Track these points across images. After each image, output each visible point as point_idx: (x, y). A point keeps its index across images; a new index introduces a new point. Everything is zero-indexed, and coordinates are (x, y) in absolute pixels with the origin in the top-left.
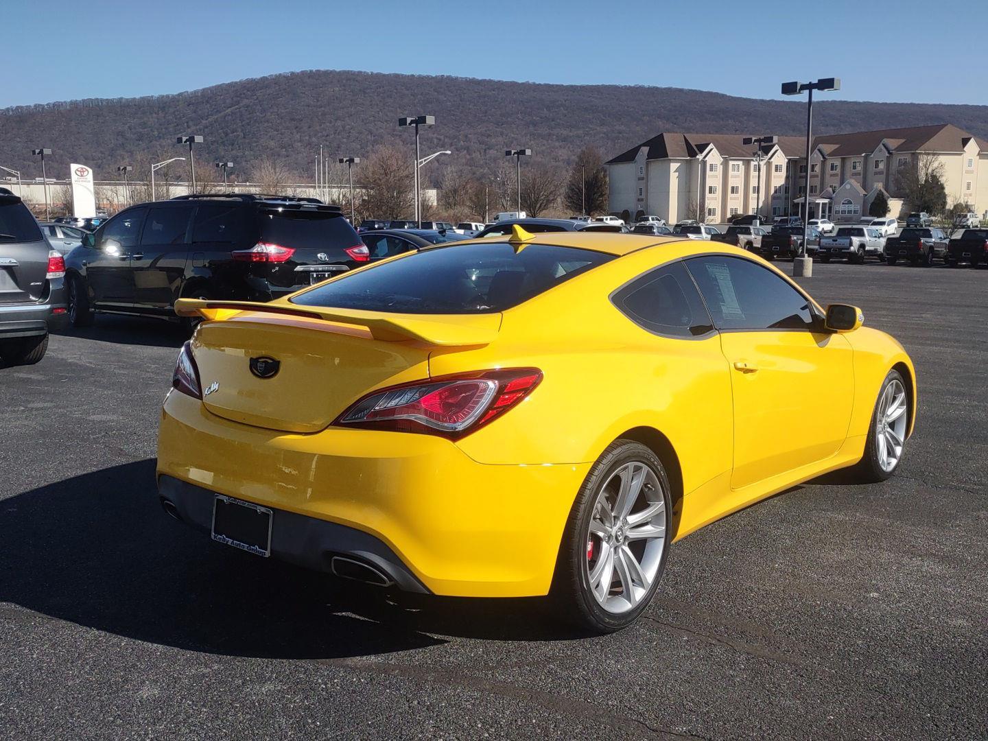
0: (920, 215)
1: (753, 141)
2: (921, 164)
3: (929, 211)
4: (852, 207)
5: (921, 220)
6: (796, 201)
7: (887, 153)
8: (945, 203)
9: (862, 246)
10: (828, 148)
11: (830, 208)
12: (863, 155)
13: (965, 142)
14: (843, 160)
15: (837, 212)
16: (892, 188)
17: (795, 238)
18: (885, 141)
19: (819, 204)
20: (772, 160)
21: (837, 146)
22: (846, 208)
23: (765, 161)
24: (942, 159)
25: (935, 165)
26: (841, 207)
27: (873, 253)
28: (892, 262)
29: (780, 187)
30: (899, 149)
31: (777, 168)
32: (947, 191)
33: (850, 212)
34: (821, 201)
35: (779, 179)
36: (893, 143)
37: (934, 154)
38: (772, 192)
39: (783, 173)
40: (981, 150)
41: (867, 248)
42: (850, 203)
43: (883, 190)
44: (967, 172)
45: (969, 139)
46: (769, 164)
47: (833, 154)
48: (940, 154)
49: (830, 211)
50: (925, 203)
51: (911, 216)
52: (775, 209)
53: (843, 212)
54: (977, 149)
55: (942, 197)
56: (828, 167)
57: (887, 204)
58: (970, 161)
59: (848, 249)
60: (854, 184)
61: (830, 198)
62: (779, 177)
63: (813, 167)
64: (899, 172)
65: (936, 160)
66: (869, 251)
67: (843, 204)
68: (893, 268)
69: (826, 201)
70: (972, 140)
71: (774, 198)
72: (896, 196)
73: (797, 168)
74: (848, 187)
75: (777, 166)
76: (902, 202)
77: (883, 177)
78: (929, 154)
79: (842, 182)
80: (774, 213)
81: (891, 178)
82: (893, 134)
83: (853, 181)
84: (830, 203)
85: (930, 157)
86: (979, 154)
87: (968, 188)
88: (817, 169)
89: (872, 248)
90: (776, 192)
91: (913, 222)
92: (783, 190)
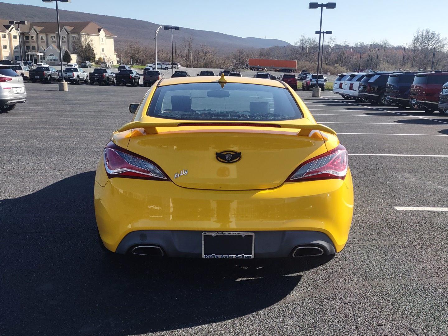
0: (86, 62)
1: (14, 23)
2: (83, 39)
3: (89, 60)
4: (54, 58)
5: (87, 64)
6: (27, 54)
7: (66, 33)
8: (95, 57)
9: (78, 76)
10: (39, 29)
11: (44, 57)
12: (56, 33)
13: (99, 30)
14: (47, 35)
15: (48, 60)
16: (72, 49)
17: (46, 72)
18: (65, 27)
19: (38, 55)
20: (11, 32)
21: (42, 28)
22: (52, 58)
23: (7, 33)
24: (92, 37)
25: (89, 40)
26: (49, 58)
27: (82, 79)
28: (92, 84)
29: (17, 46)
30: (72, 31)
31: (14, 37)
32: (95, 52)
33: (54, 60)
34: (40, 54)
35: (16, 42)
36: (69, 29)
37: (88, 35)
38: (13, 48)
39: (18, 40)
40: (106, 35)
41: (80, 77)
42: (53, 55)
43: (68, 50)
44: (102, 44)
45: (101, 29)
46: (9, 34)
47: (41, 32)
48: (90, 35)
49: (44, 59)
50: (87, 57)
51: (82, 62)
52: (16, 57)
53: (51, 60)
54: (104, 34)
55: (93, 55)
56: (40, 38)
57: (70, 57)
58: (102, 39)
59: (73, 78)
60: (53, 46)
61: (44, 53)
62: (15, 41)
63: (32, 37)
64: (74, 42)
65: (89, 37)
66: (81, 79)
67: (50, 56)
68: (92, 86)
69: (42, 54)
70: (102, 29)
71: (15, 52)
72: (74, 53)
73: (24, 37)
74: (51, 48)
75: (14, 36)
76: (77, 56)
77: (67, 44)
78: (86, 35)
79: (47, 46)
80: (16, 59)
81: (71, 45)
82: (69, 24)
83: (53, 45)
84: (44, 55)
85: (86, 36)
86: (105, 36)
87: (103, 51)
88: (34, 38)
89: (82, 77)
90: (15, 49)
91: (84, 65)
92: (19, 48)
